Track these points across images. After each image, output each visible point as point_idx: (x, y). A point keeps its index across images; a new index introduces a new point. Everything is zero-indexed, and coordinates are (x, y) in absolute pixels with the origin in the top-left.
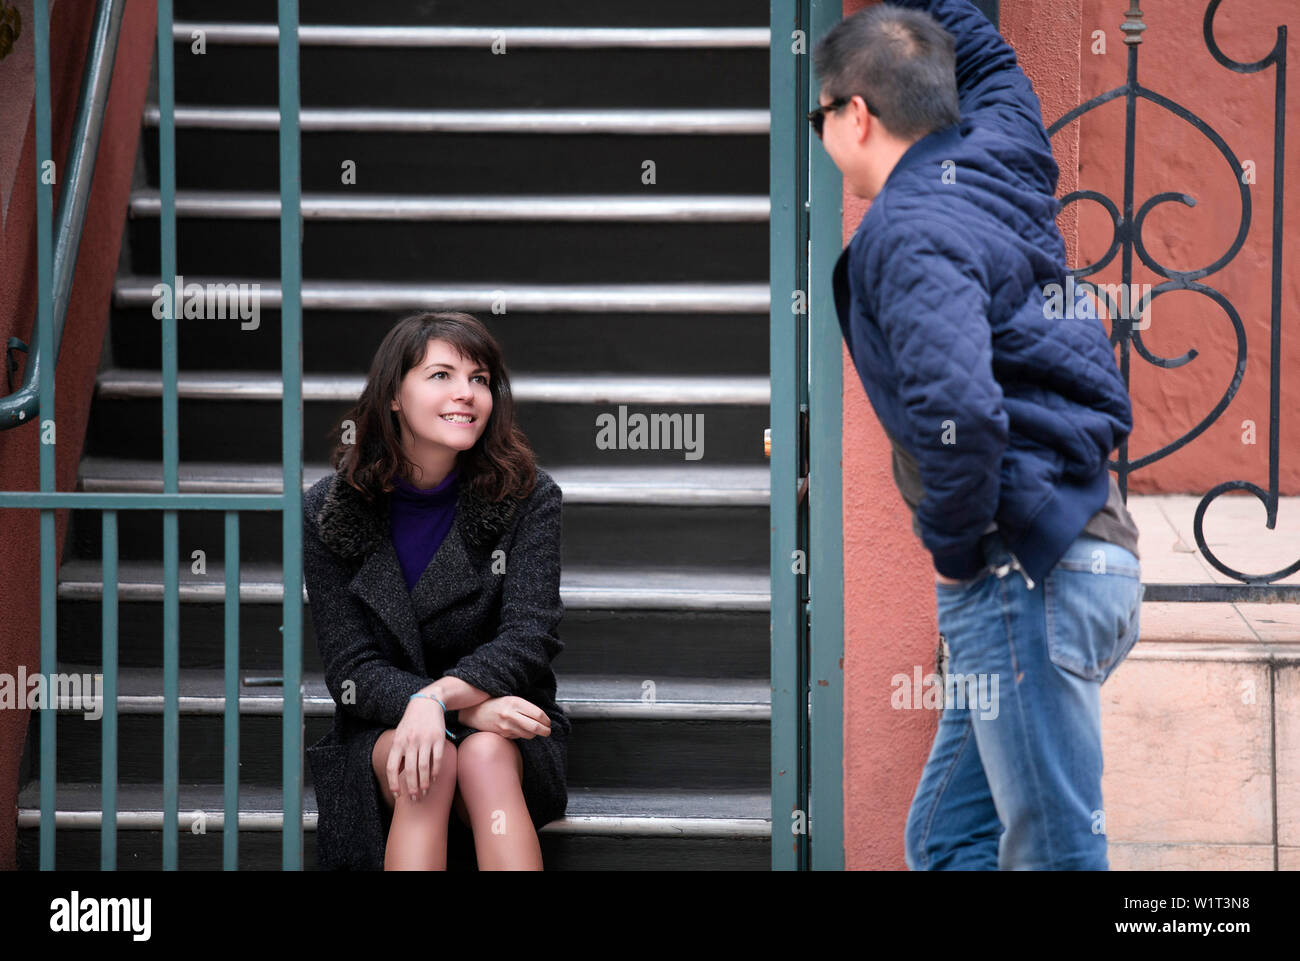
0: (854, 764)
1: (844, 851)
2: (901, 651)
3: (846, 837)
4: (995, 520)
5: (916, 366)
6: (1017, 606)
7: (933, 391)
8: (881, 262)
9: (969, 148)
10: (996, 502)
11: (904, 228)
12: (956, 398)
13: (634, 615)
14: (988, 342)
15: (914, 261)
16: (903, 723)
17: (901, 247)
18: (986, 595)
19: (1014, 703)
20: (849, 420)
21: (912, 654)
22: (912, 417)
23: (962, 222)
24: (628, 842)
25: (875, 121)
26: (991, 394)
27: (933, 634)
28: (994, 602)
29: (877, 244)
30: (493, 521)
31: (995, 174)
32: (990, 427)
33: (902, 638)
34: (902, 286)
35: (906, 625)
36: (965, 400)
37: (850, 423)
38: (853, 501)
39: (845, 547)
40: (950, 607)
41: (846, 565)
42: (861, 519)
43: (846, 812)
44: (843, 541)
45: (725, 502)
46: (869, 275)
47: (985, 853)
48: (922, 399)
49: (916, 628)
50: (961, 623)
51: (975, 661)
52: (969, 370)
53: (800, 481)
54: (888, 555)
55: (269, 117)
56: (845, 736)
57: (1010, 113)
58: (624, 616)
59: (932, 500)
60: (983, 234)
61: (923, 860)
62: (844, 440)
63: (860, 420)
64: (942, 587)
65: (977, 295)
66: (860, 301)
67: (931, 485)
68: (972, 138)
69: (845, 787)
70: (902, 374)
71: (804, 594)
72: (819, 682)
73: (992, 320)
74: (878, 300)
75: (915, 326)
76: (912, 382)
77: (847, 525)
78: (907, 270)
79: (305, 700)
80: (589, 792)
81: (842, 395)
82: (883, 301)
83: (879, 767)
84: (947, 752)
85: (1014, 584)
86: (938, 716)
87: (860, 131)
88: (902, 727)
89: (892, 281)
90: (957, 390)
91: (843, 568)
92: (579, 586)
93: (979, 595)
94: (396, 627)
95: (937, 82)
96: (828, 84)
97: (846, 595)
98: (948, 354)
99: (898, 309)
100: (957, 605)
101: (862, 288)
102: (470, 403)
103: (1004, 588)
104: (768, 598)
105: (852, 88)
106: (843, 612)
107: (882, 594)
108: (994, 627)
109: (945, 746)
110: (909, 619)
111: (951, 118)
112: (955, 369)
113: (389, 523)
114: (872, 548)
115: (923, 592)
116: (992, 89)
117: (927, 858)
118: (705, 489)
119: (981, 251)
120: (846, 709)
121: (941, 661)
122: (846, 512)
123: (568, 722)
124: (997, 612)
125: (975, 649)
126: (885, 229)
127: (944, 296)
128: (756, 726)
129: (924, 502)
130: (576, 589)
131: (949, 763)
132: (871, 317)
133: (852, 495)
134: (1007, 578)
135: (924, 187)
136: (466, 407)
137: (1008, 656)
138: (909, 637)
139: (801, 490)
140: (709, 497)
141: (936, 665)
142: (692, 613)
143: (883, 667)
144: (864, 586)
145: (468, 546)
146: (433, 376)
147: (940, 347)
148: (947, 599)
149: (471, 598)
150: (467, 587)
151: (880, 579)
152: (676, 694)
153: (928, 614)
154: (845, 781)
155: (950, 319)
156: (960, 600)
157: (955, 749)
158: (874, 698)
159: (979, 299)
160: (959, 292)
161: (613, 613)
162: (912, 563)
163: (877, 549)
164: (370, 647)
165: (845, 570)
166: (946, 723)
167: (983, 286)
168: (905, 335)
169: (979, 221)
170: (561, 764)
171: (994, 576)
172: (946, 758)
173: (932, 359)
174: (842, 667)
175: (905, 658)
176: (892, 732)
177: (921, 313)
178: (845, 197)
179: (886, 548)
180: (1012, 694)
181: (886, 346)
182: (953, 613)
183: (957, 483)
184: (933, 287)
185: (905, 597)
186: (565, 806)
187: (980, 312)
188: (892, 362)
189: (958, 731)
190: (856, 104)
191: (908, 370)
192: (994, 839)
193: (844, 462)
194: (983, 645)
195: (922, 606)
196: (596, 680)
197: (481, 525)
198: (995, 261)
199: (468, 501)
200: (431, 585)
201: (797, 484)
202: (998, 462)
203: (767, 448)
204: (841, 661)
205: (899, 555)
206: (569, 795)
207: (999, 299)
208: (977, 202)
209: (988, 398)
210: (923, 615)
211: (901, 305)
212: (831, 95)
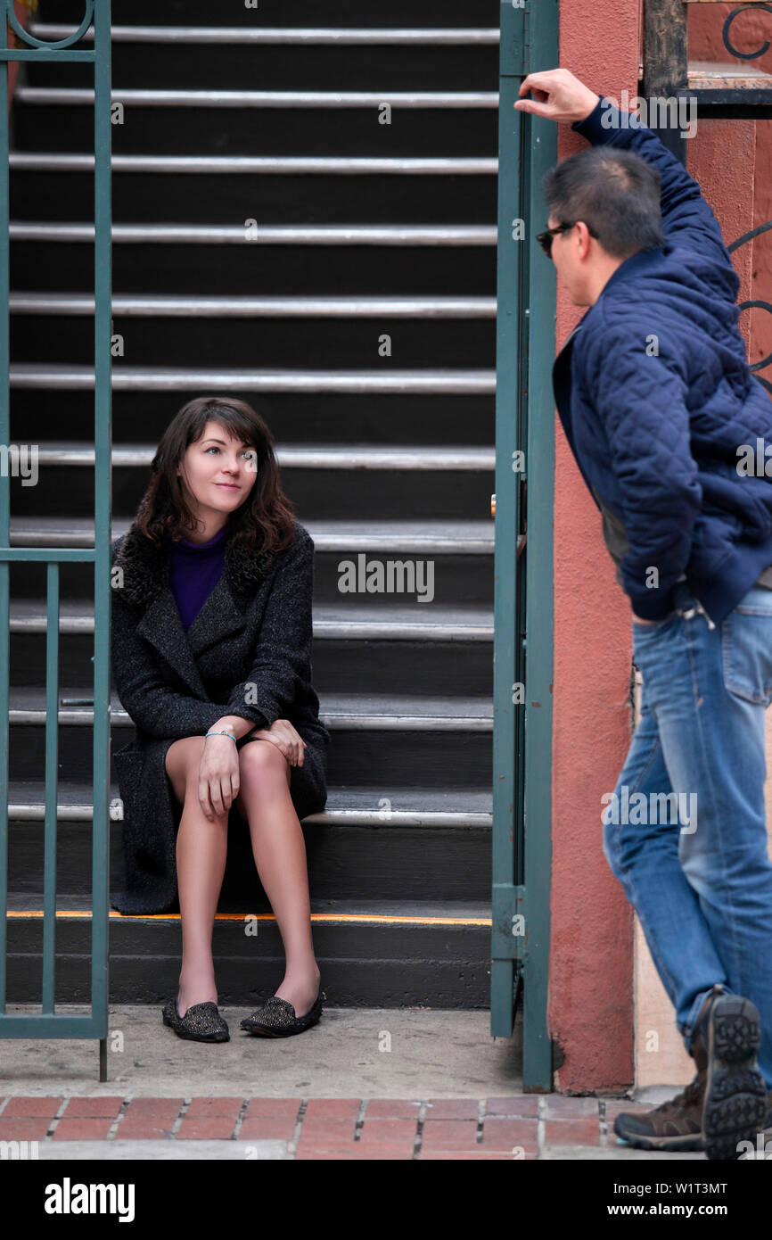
0: (560, 771)
1: (551, 842)
2: (600, 678)
3: (553, 830)
4: (686, 572)
5: (628, 445)
6: (699, 643)
7: (642, 465)
8: (600, 358)
9: (671, 265)
10: (687, 558)
11: (620, 330)
12: (661, 471)
13: (384, 644)
14: (687, 426)
15: (628, 358)
16: (600, 738)
17: (618, 346)
18: (674, 635)
19: (695, 723)
20: (560, 489)
21: (609, 681)
22: (623, 486)
23: (667, 326)
24: (377, 831)
25: (594, 242)
26: (689, 469)
27: (627, 664)
28: (680, 639)
29: (597, 343)
30: (253, 572)
31: (693, 286)
32: (687, 495)
33: (602, 668)
34: (617, 378)
35: (605, 657)
36: (668, 474)
37: (560, 492)
38: (562, 555)
39: (555, 592)
40: (644, 643)
41: (556, 608)
42: (568, 571)
43: (553, 809)
44: (553, 588)
45: (462, 551)
46: (590, 368)
47: (669, 844)
48: (632, 472)
49: (614, 661)
50: (653, 656)
51: (664, 688)
52: (672, 449)
53: (520, 538)
54: (590, 600)
55: (87, 231)
56: (553, 748)
57: (699, 235)
58: (376, 645)
59: (636, 554)
60: (683, 335)
61: (617, 850)
62: (555, 506)
63: (568, 489)
64: (637, 626)
65: (678, 386)
66: (580, 389)
67: (635, 542)
68: (673, 256)
69: (553, 790)
70: (616, 451)
71: (522, 629)
72: (533, 704)
73: (690, 408)
74: (597, 389)
75: (628, 411)
76: (624, 457)
77: (557, 575)
78: (622, 365)
79: (112, 714)
80: (345, 791)
81: (555, 468)
82: (602, 390)
83: (581, 773)
84: (639, 762)
85: (698, 626)
86: (630, 732)
87: (582, 251)
88: (601, 741)
89: (609, 374)
90: (661, 465)
91: (553, 610)
92: (340, 620)
93: (667, 634)
94: (174, 662)
95: (646, 211)
96: (557, 210)
97: (556, 632)
98: (655, 435)
99: (614, 397)
100: (651, 641)
101: (584, 378)
102: (236, 475)
103: (689, 628)
104: (492, 631)
105: (576, 215)
106: (553, 646)
107: (585, 633)
108: (679, 661)
109: (637, 757)
110: (607, 652)
111: (656, 241)
112: (661, 449)
113: (168, 575)
114: (577, 594)
115: (618, 630)
116: (682, 216)
117: (621, 848)
118: (444, 540)
119: (682, 350)
120: (555, 726)
121: (632, 687)
122: (556, 565)
123: (327, 733)
124: (682, 648)
125: (664, 678)
126: (604, 330)
127: (652, 387)
128: (483, 736)
129: (628, 555)
130: (336, 623)
131: (640, 770)
132: (589, 403)
133: (562, 551)
134: (692, 620)
135: (636, 296)
136: (233, 478)
137: (690, 685)
138: (607, 667)
139: (520, 546)
140: (447, 547)
141: (629, 690)
142: (432, 643)
143: (585, 692)
144: (571, 625)
145: (234, 592)
146: (207, 451)
147: (649, 429)
148: (641, 637)
149: (237, 633)
150: (233, 625)
151: (584, 619)
152: (418, 710)
153: (623, 649)
154: (553, 785)
155: (657, 406)
156: (652, 638)
157: (645, 760)
158: (578, 717)
159: (680, 390)
160: (664, 384)
161: (366, 642)
162: (610, 607)
163: (581, 595)
164: (154, 678)
165: (556, 612)
166: (639, 738)
167: (683, 379)
168: (619, 418)
169: (678, 324)
170: (322, 768)
171: (683, 618)
172: (638, 766)
173: (641, 439)
174: (551, 691)
175: (603, 684)
176: (592, 745)
177: (634, 400)
178: (558, 306)
179: (588, 594)
180: (694, 715)
181: (602, 428)
182: (646, 649)
183: (657, 542)
184: (643, 380)
185: (604, 634)
186: (325, 802)
187: (681, 401)
188: (606, 440)
189: (648, 744)
190: (579, 228)
191: (621, 447)
192: (675, 833)
193: (555, 523)
194: (671, 675)
195: (618, 642)
196: (352, 698)
197: (242, 576)
198: (693, 357)
199: (232, 556)
200: (204, 623)
201: (517, 540)
202: (691, 526)
203: (493, 509)
204: (551, 687)
205: (599, 600)
206: (328, 793)
207: (696, 389)
208: (677, 309)
209: (686, 472)
210: (618, 649)
211: (617, 393)
212: (559, 219)
